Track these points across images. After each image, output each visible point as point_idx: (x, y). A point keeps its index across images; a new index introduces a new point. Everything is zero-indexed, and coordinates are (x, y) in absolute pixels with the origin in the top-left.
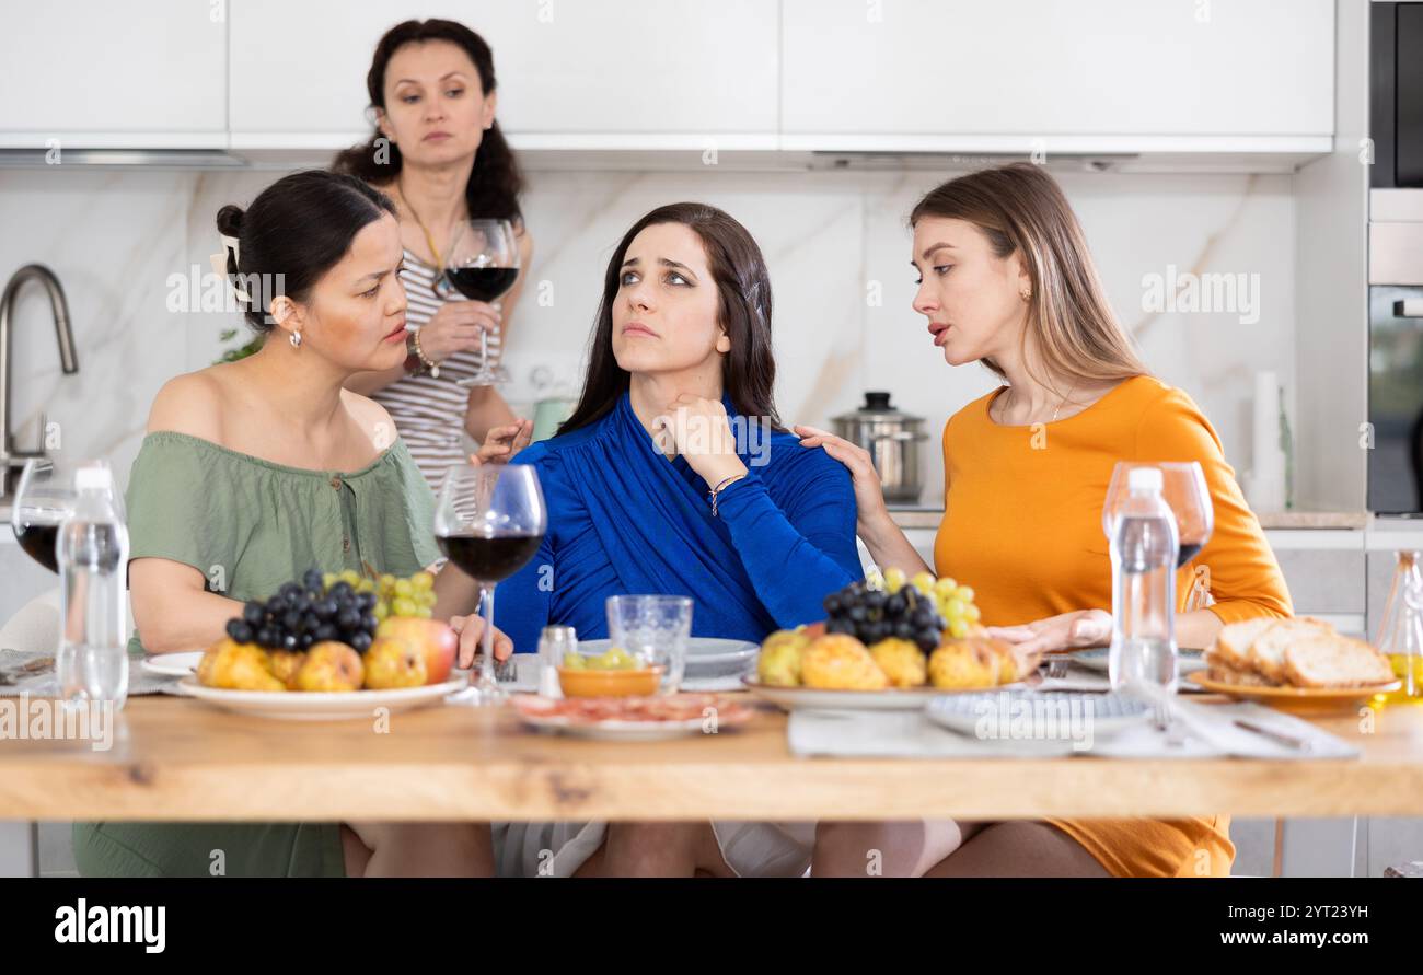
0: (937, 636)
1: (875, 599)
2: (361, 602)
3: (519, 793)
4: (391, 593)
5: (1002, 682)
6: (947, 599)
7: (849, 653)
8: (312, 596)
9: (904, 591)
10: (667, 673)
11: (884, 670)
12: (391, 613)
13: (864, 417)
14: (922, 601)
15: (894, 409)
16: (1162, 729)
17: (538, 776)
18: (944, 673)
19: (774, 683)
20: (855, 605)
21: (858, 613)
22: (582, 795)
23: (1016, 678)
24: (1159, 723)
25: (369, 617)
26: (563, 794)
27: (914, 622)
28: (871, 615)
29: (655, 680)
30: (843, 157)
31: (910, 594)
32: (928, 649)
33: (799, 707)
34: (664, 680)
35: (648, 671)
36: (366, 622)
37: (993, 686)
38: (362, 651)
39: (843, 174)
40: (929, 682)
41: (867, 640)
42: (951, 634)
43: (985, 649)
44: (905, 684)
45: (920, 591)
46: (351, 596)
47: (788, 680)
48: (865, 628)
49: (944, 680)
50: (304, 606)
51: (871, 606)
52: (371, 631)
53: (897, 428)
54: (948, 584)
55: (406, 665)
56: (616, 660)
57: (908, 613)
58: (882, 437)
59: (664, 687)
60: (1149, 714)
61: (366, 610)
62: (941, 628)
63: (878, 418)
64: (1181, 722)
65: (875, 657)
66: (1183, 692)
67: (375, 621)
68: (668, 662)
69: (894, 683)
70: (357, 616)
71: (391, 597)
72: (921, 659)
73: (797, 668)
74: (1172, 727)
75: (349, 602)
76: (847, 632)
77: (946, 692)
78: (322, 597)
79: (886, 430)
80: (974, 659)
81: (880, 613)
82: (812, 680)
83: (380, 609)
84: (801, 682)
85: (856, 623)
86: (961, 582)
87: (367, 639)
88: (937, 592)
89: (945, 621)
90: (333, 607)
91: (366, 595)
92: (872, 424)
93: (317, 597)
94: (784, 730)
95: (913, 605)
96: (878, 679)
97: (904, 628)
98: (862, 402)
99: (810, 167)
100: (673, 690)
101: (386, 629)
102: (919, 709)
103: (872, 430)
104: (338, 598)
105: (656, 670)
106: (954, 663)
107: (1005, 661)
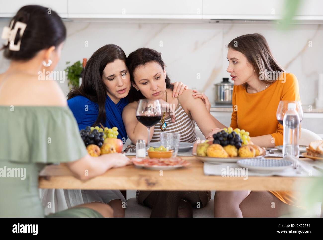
0: (240, 144)
1: (225, 135)
2: (100, 134)
3: (138, 184)
4: (107, 132)
5: (256, 156)
6: (243, 135)
7: (219, 149)
8: (88, 133)
9: (232, 133)
10: (174, 152)
11: (228, 153)
12: (107, 137)
13: (222, 84)
14: (237, 136)
15: (230, 82)
16: (295, 168)
17: (143, 180)
18: (242, 153)
19: (200, 155)
20: (220, 136)
21: (221, 139)
22: (154, 184)
23: (260, 154)
24: (295, 167)
25: (102, 138)
26: (149, 184)
27: (235, 141)
28: (224, 138)
29: (171, 154)
30: (218, 21)
31: (234, 134)
32: (238, 147)
33: (207, 162)
34: (173, 153)
35: (170, 152)
36: (101, 139)
37: (254, 157)
38: (100, 147)
39: (218, 24)
40: (238, 156)
41: (223, 145)
42: (244, 144)
43: (252, 148)
44: (232, 156)
45: (236, 133)
46: (98, 133)
47: (203, 154)
48: (222, 142)
49: (242, 155)
50: (86, 135)
51: (224, 137)
52: (102, 142)
53: (230, 87)
54: (243, 131)
55: (111, 150)
56: (162, 149)
57: (233, 139)
58: (226, 89)
59: (174, 155)
60: (292, 165)
61: (101, 136)
62: (241, 142)
63: (226, 84)
64: (300, 166)
65: (225, 149)
66: (300, 157)
67: (103, 139)
68: (174, 149)
69: (230, 156)
70: (99, 138)
71: (107, 133)
72: (236, 150)
73: (206, 152)
74: (298, 168)
75: (97, 135)
76: (218, 144)
77: (242, 159)
78: (91, 133)
79: (227, 87)
80: (249, 150)
81: (226, 139)
82: (209, 155)
83: (105, 136)
84: (207, 155)
85: (220, 141)
86: (246, 131)
87: (102, 144)
88: (240, 133)
89: (242, 141)
90: (93, 136)
91: (101, 133)
92: (224, 86)
93: (89, 133)
94: (203, 167)
95: (234, 137)
96: (226, 155)
97: (232, 142)
98: (222, 80)
99: (210, 22)
100: (176, 156)
101: (106, 141)
102: (235, 162)
103: (224, 87)
104: (94, 133)
105: (172, 151)
106: (244, 151)
107: (257, 150)
